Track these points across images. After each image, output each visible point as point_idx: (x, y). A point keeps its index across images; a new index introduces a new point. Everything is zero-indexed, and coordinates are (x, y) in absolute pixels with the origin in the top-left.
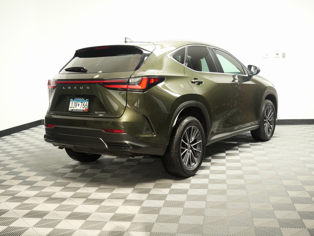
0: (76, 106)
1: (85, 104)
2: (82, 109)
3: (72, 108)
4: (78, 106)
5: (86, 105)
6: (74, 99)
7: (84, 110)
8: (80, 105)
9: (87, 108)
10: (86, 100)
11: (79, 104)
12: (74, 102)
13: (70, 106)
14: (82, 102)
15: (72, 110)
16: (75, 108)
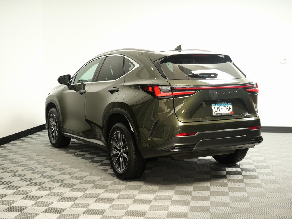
0: (220, 110)
1: (228, 107)
2: (226, 112)
3: (216, 113)
4: (222, 110)
5: (230, 108)
6: (215, 105)
7: (229, 113)
8: (224, 109)
9: (232, 111)
10: (229, 103)
11: (222, 109)
12: (216, 107)
13: (214, 110)
14: (225, 106)
15: (217, 114)
16: (219, 112)
